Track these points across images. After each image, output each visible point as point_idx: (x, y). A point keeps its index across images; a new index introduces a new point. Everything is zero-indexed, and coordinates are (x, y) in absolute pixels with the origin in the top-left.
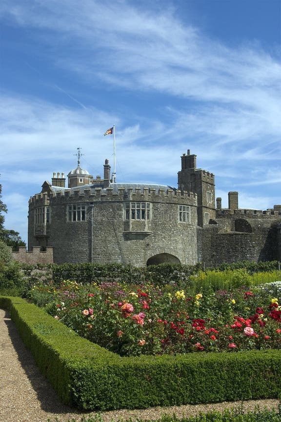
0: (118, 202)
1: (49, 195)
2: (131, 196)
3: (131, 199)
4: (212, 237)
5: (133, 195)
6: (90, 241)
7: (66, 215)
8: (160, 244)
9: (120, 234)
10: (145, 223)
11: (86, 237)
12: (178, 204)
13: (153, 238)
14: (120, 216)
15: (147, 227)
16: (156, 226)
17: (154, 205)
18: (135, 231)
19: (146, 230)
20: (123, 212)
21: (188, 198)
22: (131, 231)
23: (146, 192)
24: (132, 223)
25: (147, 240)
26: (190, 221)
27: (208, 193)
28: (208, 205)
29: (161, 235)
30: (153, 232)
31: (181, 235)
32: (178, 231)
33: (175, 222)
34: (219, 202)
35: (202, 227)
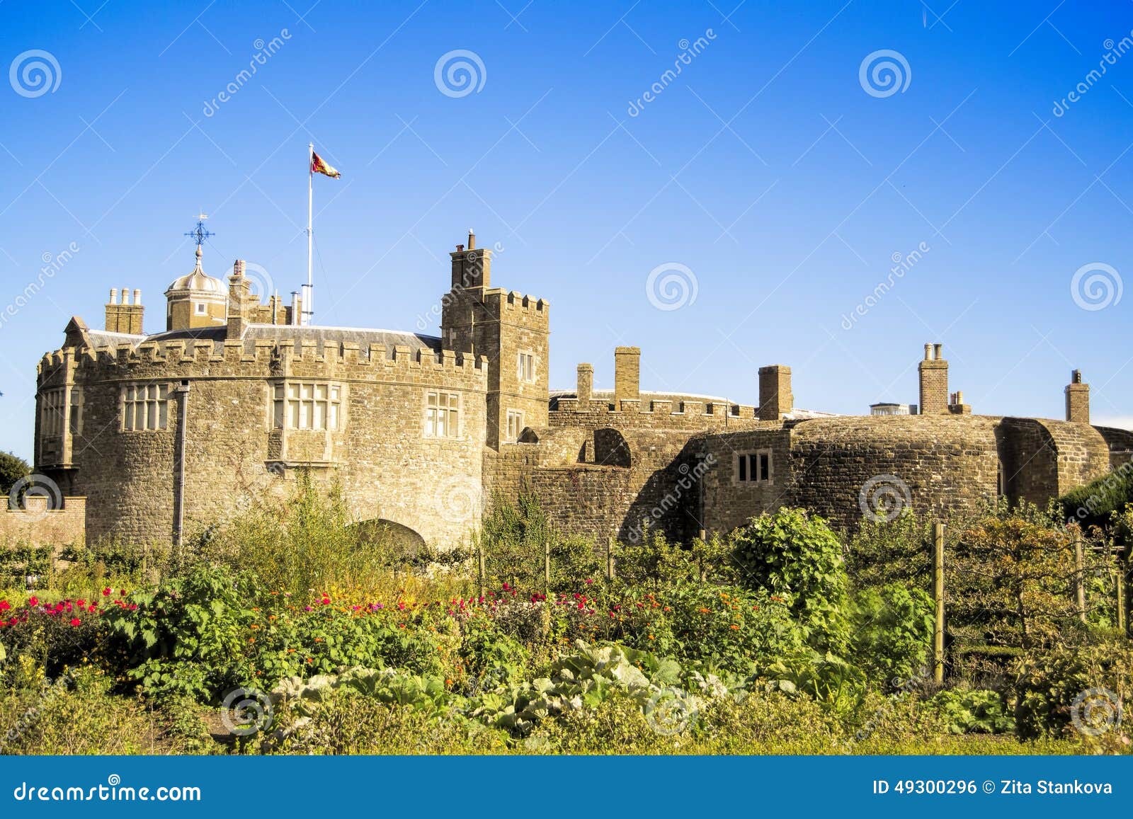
0: (252, 379)
1: (78, 357)
2: (288, 363)
3: (289, 372)
4: (521, 477)
5: (294, 361)
6: (177, 483)
7: (119, 411)
8: (369, 494)
9: (259, 466)
10: (323, 437)
11: (168, 473)
12: (425, 386)
13: (347, 477)
14: (258, 417)
15: (329, 450)
16: (356, 445)
17: (352, 390)
18: (295, 459)
19: (327, 456)
20: (267, 408)
21: (458, 368)
22: (285, 458)
23: (331, 354)
24: (290, 439)
25: (330, 483)
26: (460, 432)
27: (523, 355)
28: (521, 389)
29: (372, 470)
30: (347, 463)
31: (432, 472)
32: (422, 458)
33: (413, 435)
34: (586, 377)
35: (497, 449)
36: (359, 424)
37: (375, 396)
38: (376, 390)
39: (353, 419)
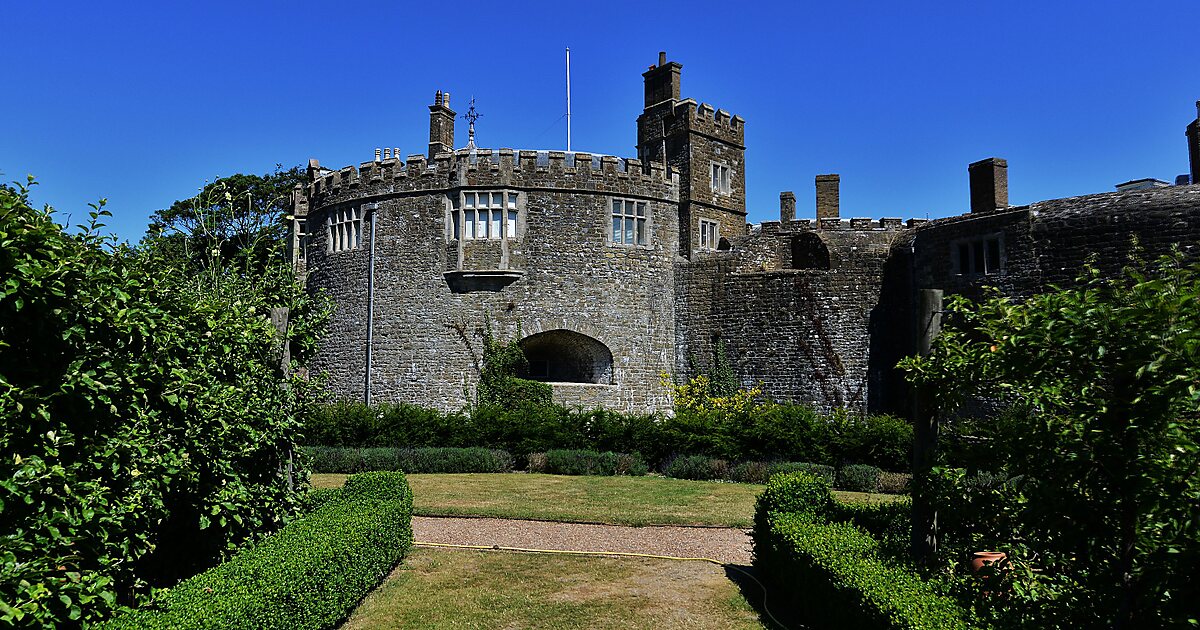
0: (433, 193)
1: (305, 191)
2: (463, 174)
3: (464, 182)
4: (713, 286)
5: (470, 171)
8: (549, 305)
9: (439, 279)
10: (500, 246)
11: (361, 289)
12: (609, 194)
13: (526, 287)
14: (438, 229)
15: (505, 259)
16: (535, 255)
17: (530, 199)
18: (472, 270)
19: (503, 267)
20: (447, 221)
21: (645, 177)
22: (461, 269)
23: (507, 161)
24: (466, 250)
25: (508, 293)
26: (648, 241)
27: (716, 167)
28: (715, 199)
29: (552, 280)
30: (526, 273)
31: (618, 281)
32: (607, 268)
33: (596, 243)
34: (788, 204)
35: (689, 258)
36: (538, 232)
37: (554, 204)
38: (556, 198)
39: (531, 228)
